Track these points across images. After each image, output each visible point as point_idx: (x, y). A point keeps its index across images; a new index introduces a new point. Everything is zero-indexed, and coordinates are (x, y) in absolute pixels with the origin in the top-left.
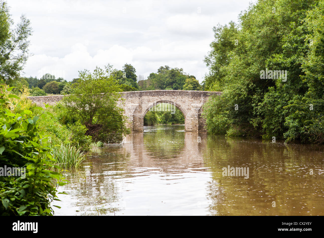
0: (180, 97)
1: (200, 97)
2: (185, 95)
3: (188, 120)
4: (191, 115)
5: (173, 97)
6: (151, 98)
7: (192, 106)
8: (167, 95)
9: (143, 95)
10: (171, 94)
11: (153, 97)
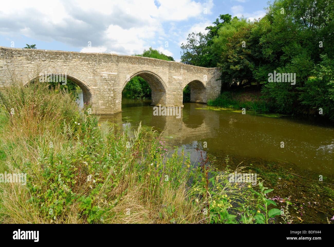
0: (162, 67)
1: (180, 69)
2: (166, 66)
3: (169, 94)
4: (172, 89)
5: (155, 67)
8: (148, 64)
9: (120, 61)
10: (152, 63)
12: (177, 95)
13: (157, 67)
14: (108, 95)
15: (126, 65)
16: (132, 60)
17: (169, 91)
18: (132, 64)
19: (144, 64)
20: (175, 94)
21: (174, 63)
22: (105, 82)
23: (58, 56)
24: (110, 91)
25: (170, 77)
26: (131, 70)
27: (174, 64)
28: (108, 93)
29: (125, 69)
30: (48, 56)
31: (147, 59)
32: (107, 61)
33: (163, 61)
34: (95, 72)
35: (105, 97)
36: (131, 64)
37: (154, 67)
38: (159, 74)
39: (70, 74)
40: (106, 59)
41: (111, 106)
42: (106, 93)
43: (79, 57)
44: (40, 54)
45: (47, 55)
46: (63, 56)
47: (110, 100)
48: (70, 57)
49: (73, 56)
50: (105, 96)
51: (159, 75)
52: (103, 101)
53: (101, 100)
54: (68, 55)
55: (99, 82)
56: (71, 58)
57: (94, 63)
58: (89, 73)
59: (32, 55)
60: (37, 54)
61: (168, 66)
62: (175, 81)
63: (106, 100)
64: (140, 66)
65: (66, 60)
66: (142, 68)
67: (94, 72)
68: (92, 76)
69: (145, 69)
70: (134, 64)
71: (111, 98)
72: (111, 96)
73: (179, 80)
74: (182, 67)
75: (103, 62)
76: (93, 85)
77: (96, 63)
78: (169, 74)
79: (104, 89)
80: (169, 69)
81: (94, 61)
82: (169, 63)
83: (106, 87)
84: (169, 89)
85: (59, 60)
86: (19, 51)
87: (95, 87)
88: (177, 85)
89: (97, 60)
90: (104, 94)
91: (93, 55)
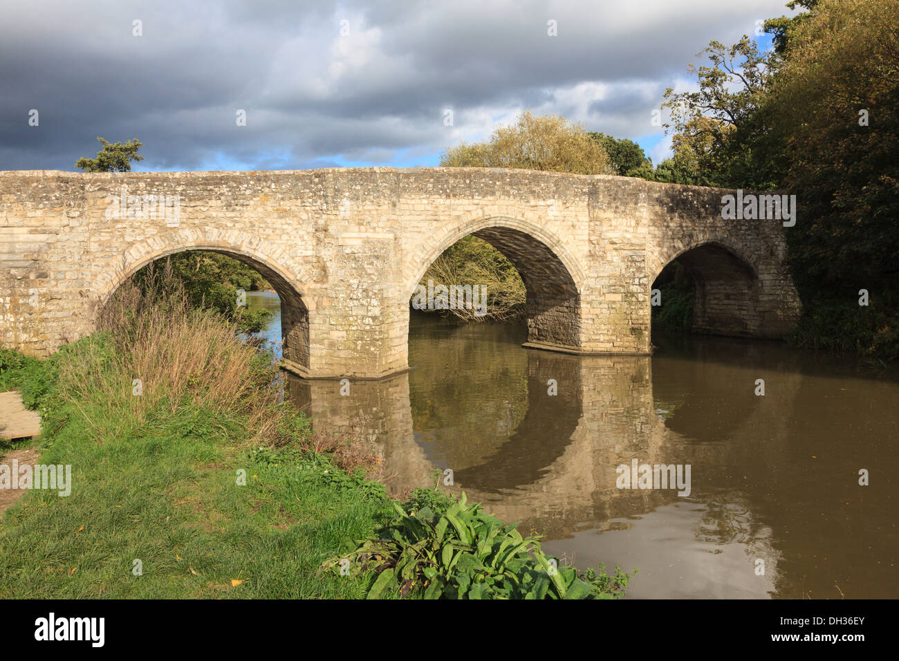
12: (625, 305)
13: (541, 203)
14: (362, 312)
15: (425, 201)
16: (447, 181)
17: (591, 290)
18: (448, 196)
19: (493, 193)
20: (614, 302)
21: (609, 181)
22: (354, 265)
23: (212, 187)
24: (367, 296)
25: (592, 238)
26: (443, 218)
27: (607, 184)
28: (362, 305)
29: (423, 217)
30: (183, 190)
31: (503, 176)
32: (361, 192)
33: (563, 178)
34: (322, 235)
35: (351, 319)
36: (444, 196)
37: (528, 202)
38: (548, 226)
39: (244, 244)
40: (358, 187)
41: (372, 349)
42: (356, 303)
43: (273, 186)
44: (160, 185)
45: (180, 189)
46: (224, 189)
47: (368, 328)
48: (247, 188)
49: (253, 185)
50: (352, 316)
51: (552, 229)
52: (344, 333)
53: (339, 327)
54: (241, 183)
55: (332, 267)
56: (248, 192)
57: (319, 201)
58: (301, 237)
59: (139, 192)
60: (152, 186)
61: (585, 193)
62: (615, 253)
63: (354, 328)
64: (476, 202)
65: (234, 199)
66: (482, 208)
67: (318, 233)
68: (311, 247)
70: (455, 196)
71: (371, 320)
72: (370, 314)
73: (632, 245)
74: (642, 195)
75: (348, 198)
76: (315, 279)
77: (327, 203)
78: (592, 224)
79: (348, 292)
80: (588, 205)
81: (320, 197)
82: (589, 184)
83: (354, 282)
84: (592, 283)
85: (213, 203)
86: (103, 181)
87: (319, 285)
88: (623, 266)
89: (330, 193)
90: (347, 309)
91: (316, 177)
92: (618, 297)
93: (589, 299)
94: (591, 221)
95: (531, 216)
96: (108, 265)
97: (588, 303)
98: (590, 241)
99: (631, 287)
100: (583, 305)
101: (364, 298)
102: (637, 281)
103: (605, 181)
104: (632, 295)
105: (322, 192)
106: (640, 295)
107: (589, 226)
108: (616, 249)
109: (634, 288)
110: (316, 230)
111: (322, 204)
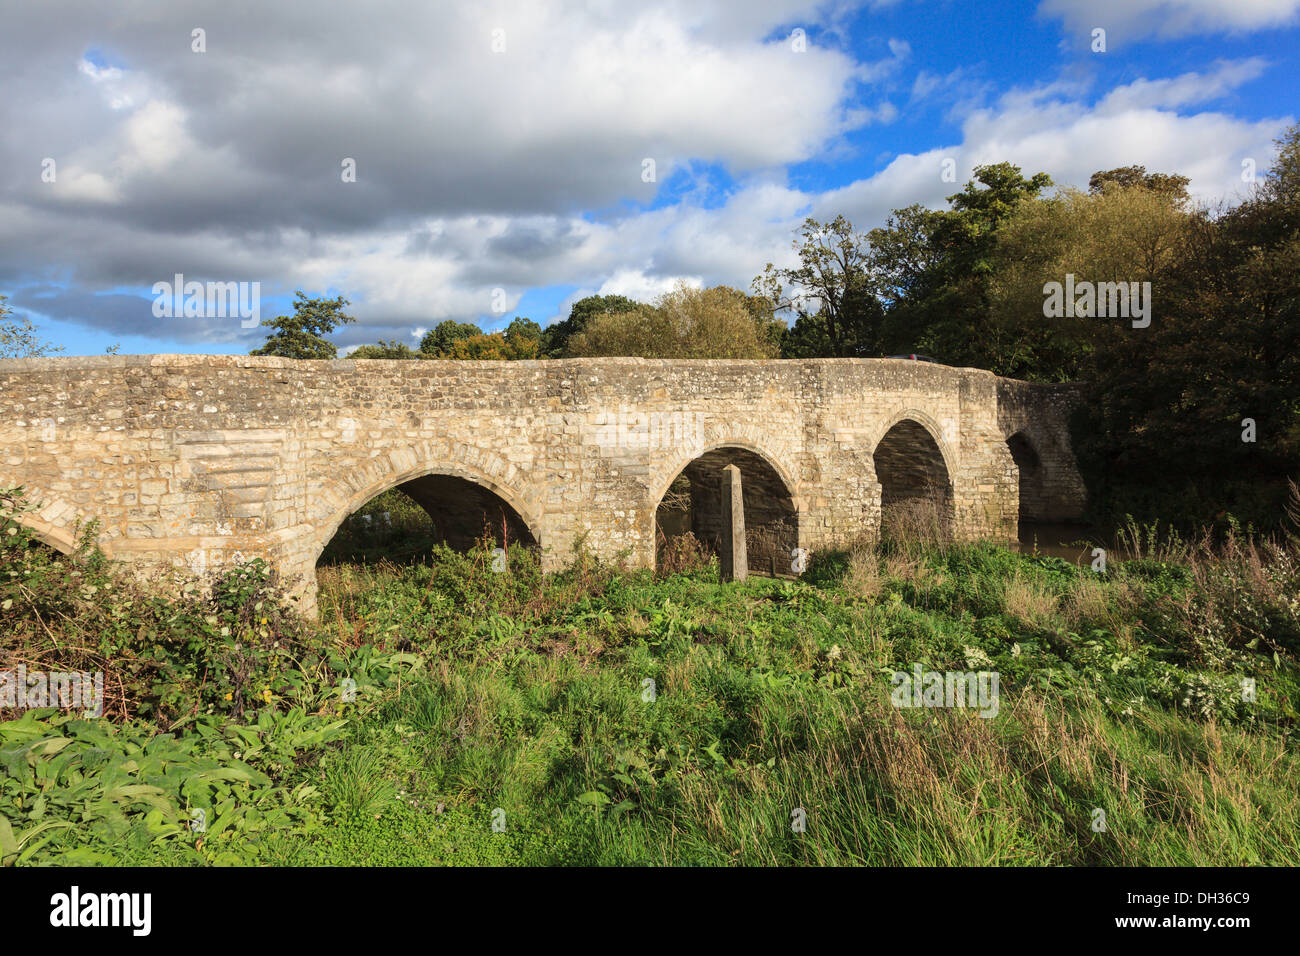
0: (944, 394)
2: (950, 388)
3: (963, 494)
4: (977, 473)
5: (930, 394)
6: (880, 393)
7: (983, 435)
10: (924, 382)
11: (887, 394)
12: (998, 496)
13: (934, 395)
17: (965, 482)
18: (884, 389)
19: (908, 386)
20: (987, 493)
24: (870, 496)
25: (964, 430)
26: (881, 411)
30: (717, 381)
33: (946, 371)
34: (814, 430)
35: (851, 520)
36: (881, 389)
37: (927, 394)
38: (938, 418)
42: (857, 503)
43: (777, 376)
44: (699, 374)
46: (745, 380)
48: (760, 380)
49: (765, 376)
50: (852, 516)
54: (756, 374)
55: (825, 465)
56: (761, 383)
57: (811, 395)
58: (794, 432)
61: (957, 386)
62: (985, 445)
63: (855, 530)
64: (899, 394)
65: (752, 391)
66: (901, 401)
67: (809, 429)
68: (802, 443)
69: (909, 403)
70: (888, 388)
71: (873, 521)
74: (994, 389)
76: (804, 477)
77: (821, 396)
78: (963, 416)
79: (848, 491)
80: (960, 397)
81: (812, 389)
82: (960, 377)
83: (853, 480)
84: (964, 474)
85: (738, 395)
86: (658, 369)
87: (810, 485)
88: (994, 457)
89: (824, 385)
90: (846, 510)
91: (807, 368)
92: (990, 488)
93: (962, 491)
94: (962, 413)
95: (929, 410)
96: (661, 467)
97: (961, 494)
98: (962, 433)
99: (1004, 478)
100: (957, 497)
101: (865, 497)
102: (1009, 473)
103: (975, 375)
104: (1005, 485)
105: (815, 385)
106: (1012, 486)
107: (961, 418)
108: (986, 441)
109: (1006, 479)
110: (807, 425)
111: (815, 397)
